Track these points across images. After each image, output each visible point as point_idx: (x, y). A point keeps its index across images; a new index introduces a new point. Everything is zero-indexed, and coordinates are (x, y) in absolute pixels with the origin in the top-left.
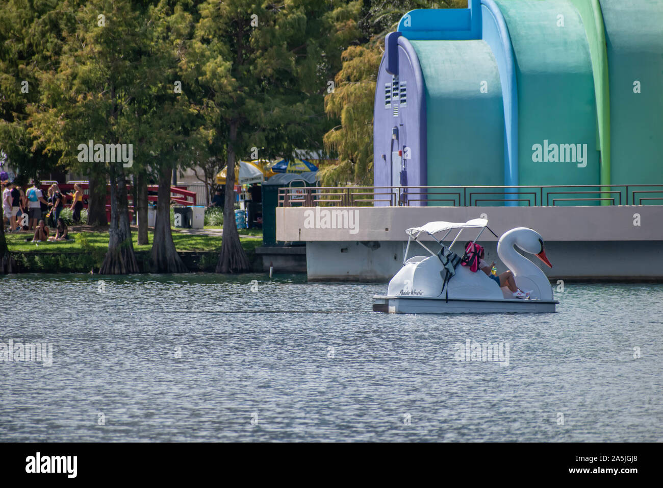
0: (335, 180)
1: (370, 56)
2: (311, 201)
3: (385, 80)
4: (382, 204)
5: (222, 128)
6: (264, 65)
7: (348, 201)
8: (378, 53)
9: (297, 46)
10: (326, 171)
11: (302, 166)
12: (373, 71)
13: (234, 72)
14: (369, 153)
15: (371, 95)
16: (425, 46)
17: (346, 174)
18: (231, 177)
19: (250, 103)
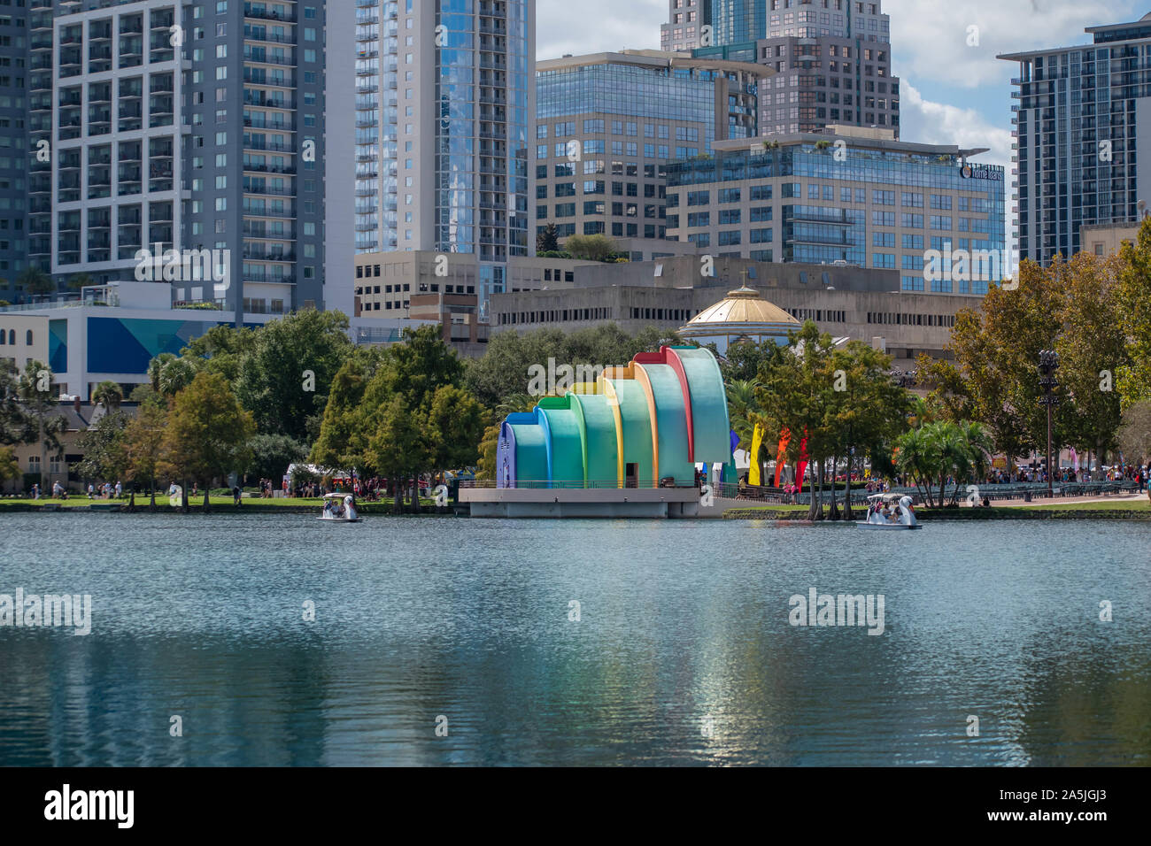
0: (481, 478)
1: (495, 430)
2: (472, 486)
3: (501, 440)
4: (500, 488)
5: (438, 458)
6: (454, 434)
7: (487, 486)
8: (498, 429)
9: (468, 427)
10: (478, 475)
11: (468, 472)
12: (496, 436)
13: (443, 436)
14: (495, 468)
15: (496, 446)
16: (516, 426)
17: (486, 476)
18: (442, 477)
19: (449, 448)
